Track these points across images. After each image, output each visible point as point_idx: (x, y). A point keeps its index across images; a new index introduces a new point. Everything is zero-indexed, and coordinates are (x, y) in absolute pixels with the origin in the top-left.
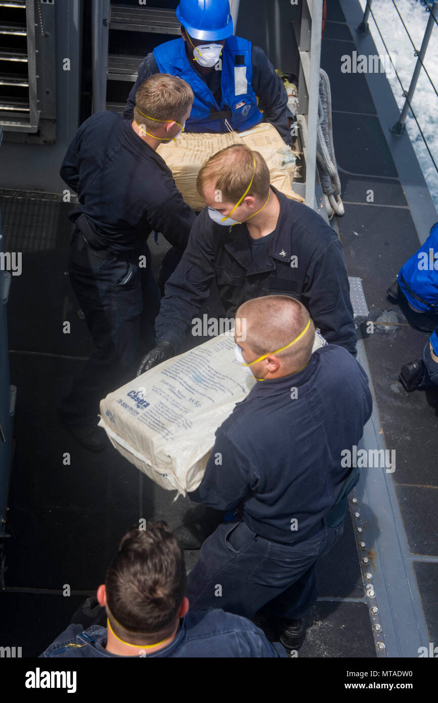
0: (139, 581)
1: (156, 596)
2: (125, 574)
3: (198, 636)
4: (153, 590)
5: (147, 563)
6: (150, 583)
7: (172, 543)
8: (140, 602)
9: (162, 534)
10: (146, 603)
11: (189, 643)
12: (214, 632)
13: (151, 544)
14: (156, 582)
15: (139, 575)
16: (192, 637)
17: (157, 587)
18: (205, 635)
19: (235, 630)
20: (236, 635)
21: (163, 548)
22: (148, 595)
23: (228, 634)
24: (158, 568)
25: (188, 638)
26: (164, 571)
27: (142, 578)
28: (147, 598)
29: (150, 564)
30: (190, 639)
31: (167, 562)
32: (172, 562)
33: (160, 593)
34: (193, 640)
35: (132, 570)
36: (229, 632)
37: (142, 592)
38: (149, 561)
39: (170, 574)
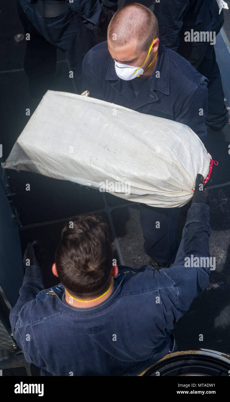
0: (75, 262)
1: (89, 270)
2: (65, 258)
3: (130, 293)
4: (86, 266)
5: (79, 248)
6: (83, 262)
7: (97, 229)
8: (79, 276)
9: (89, 224)
10: (83, 276)
11: (123, 298)
12: (143, 290)
13: (81, 234)
14: (87, 261)
15: (74, 257)
16: (126, 293)
17: (89, 264)
18: (136, 292)
19: (159, 288)
20: (158, 291)
21: (90, 235)
22: (83, 270)
23: (153, 291)
24: (88, 251)
25: (123, 294)
26: (93, 252)
27: (77, 259)
28: (82, 272)
29: (82, 249)
30: (125, 294)
31: (94, 245)
32: (98, 244)
33: (92, 267)
34: (126, 295)
35: (69, 254)
36: (154, 290)
37: (79, 269)
38: (80, 246)
39: (97, 253)
